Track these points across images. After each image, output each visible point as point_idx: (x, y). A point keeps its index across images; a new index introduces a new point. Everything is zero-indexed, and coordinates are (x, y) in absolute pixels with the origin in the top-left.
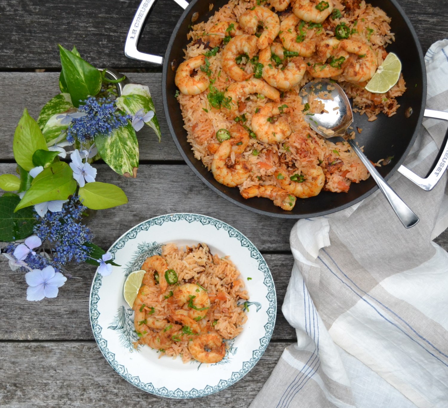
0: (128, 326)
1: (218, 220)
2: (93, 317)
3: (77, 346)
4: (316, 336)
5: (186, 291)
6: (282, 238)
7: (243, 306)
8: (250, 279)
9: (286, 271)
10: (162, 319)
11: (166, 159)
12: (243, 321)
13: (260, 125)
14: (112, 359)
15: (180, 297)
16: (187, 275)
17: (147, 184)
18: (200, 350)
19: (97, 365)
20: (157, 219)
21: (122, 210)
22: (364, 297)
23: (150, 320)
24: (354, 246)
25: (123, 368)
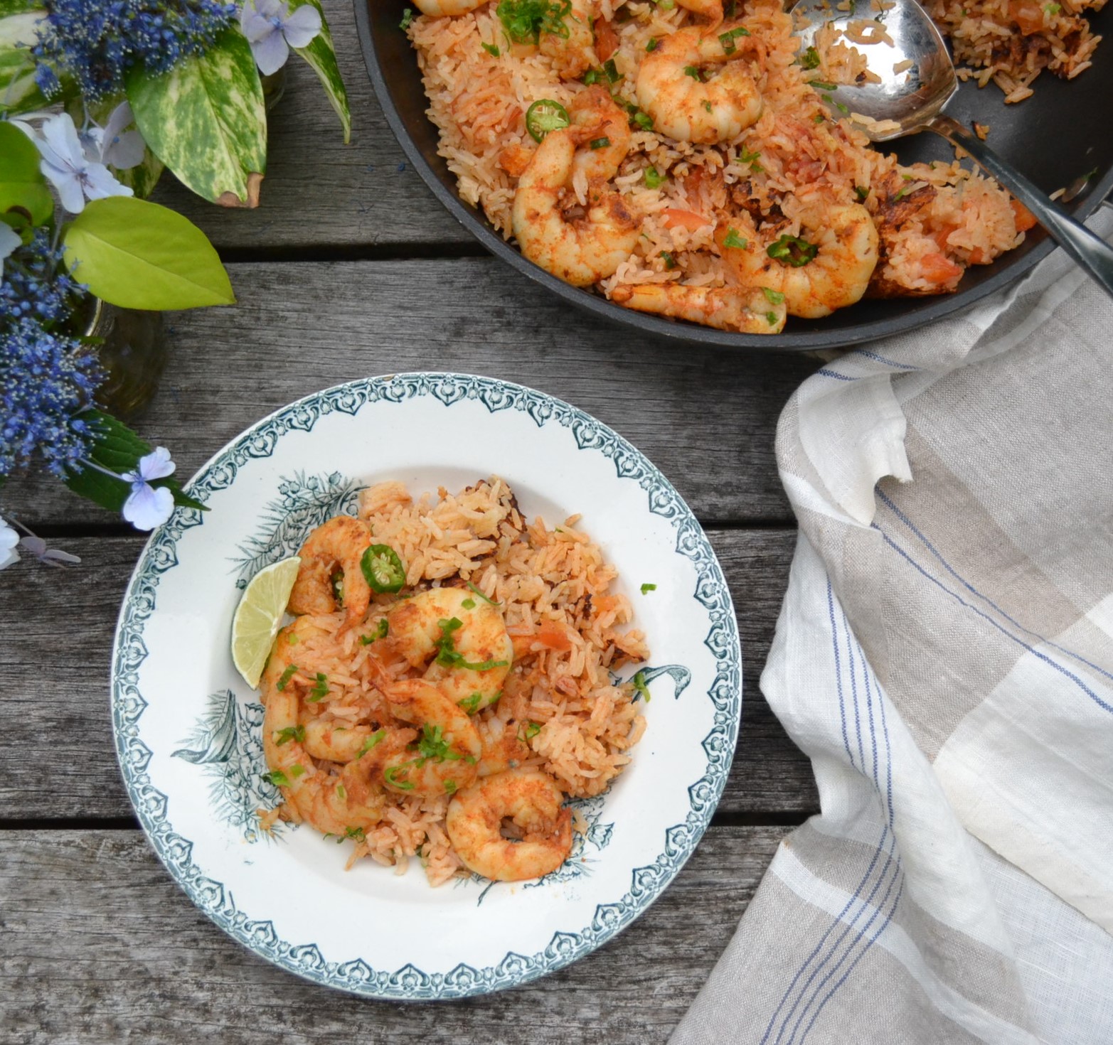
0: (247, 759)
1: (538, 393)
2: (121, 713)
3: (78, 841)
4: (882, 761)
5: (428, 608)
6: (755, 476)
7: (631, 686)
8: (652, 587)
9: (773, 581)
10: (355, 719)
11: (381, 239)
12: (634, 732)
13: (664, 85)
14: (183, 859)
15: (409, 628)
16: (436, 564)
17: (319, 318)
18: (487, 832)
19: (142, 904)
20: (341, 391)
21: (241, 398)
22: (1036, 648)
23: (315, 730)
24: (990, 481)
25: (218, 891)
